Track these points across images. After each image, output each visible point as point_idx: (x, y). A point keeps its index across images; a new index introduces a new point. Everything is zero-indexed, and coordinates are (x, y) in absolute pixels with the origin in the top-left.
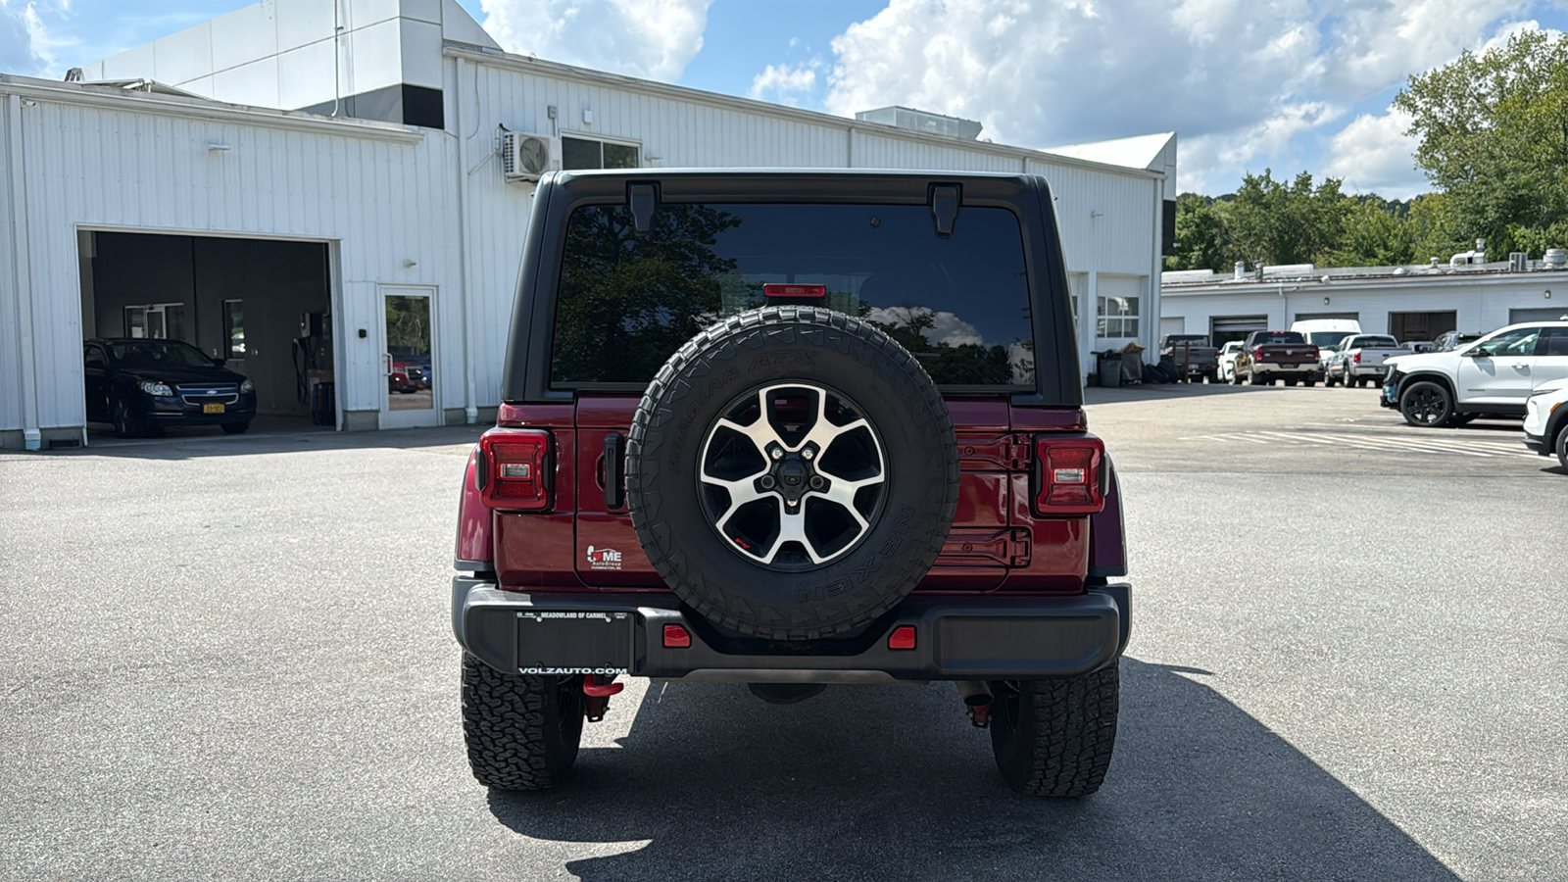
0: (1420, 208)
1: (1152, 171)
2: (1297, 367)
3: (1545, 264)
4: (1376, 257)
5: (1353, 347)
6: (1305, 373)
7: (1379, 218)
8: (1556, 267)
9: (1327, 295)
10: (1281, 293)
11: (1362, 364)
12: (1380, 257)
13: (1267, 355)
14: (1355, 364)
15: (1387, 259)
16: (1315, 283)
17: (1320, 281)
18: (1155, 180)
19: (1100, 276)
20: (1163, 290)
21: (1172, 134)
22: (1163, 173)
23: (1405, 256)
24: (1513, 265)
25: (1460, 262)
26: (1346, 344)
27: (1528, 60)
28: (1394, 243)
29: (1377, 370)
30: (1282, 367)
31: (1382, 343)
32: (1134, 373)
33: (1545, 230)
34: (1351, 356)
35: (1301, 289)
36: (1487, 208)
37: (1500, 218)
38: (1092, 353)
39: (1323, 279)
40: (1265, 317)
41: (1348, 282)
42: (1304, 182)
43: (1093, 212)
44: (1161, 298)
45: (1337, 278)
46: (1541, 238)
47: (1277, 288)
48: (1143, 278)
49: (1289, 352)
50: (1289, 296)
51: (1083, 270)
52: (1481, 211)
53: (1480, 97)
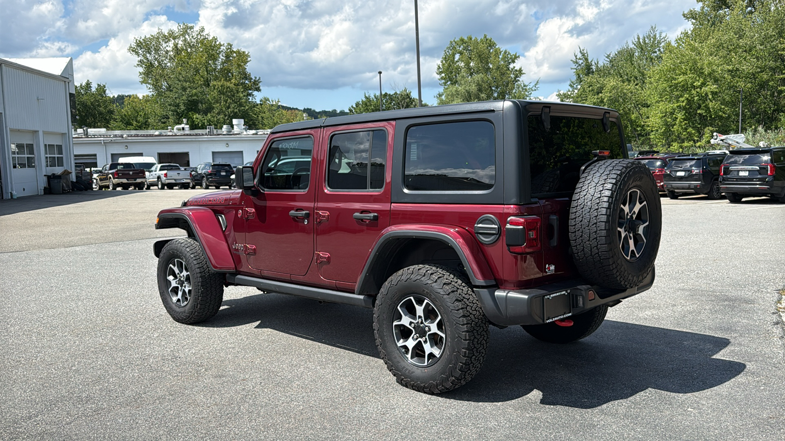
0: (130, 101)
1: (63, 77)
2: (136, 180)
3: (223, 132)
4: (133, 125)
5: (161, 170)
6: (139, 183)
7: (133, 106)
8: (228, 133)
9: (127, 144)
10: (103, 143)
11: (168, 178)
12: (134, 125)
13: (120, 175)
14: (165, 178)
15: (137, 126)
16: (120, 138)
17: (123, 137)
18: (65, 82)
19: (45, 133)
20: (74, 140)
21: (70, 58)
22: (68, 78)
23: (146, 125)
24: (209, 131)
25: (179, 129)
26: (156, 168)
27: (187, 36)
28: (140, 119)
29: (175, 181)
30: (128, 181)
31: (173, 168)
32: (68, 186)
33: (206, 116)
34: (162, 174)
35: (113, 141)
36: (180, 104)
37: (186, 109)
38: (45, 175)
39: (124, 136)
40: (95, 155)
41: (137, 138)
42: (88, 85)
43: (38, 98)
44: (73, 144)
45: (131, 136)
46: (204, 120)
47: (101, 140)
48: (63, 134)
49: (131, 173)
50: (107, 144)
51: (36, 129)
52: (178, 106)
53: (167, 52)
